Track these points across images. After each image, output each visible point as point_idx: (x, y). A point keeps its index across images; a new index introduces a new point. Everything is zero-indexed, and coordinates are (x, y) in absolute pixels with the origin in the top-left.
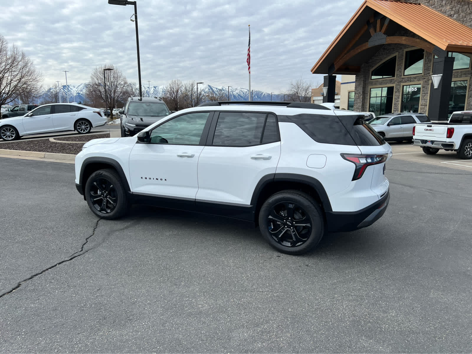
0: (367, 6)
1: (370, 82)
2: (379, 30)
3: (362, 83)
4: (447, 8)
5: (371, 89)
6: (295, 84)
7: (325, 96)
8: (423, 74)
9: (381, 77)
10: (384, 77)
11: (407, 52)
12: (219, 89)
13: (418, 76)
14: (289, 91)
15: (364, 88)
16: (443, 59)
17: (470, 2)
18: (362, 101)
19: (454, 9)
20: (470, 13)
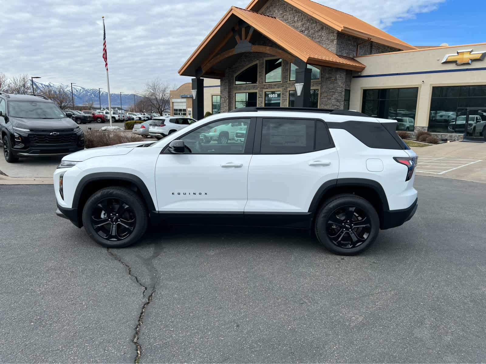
0: (233, 14)
1: (234, 87)
2: (244, 38)
3: (227, 88)
4: (299, 24)
5: (235, 93)
6: (151, 85)
7: (194, 99)
8: (282, 82)
9: (245, 83)
10: (247, 83)
11: (266, 61)
12: (45, 85)
13: (278, 84)
14: (145, 91)
15: (230, 93)
16: (304, 70)
17: (317, 21)
18: (228, 105)
19: (305, 26)
20: (318, 31)
